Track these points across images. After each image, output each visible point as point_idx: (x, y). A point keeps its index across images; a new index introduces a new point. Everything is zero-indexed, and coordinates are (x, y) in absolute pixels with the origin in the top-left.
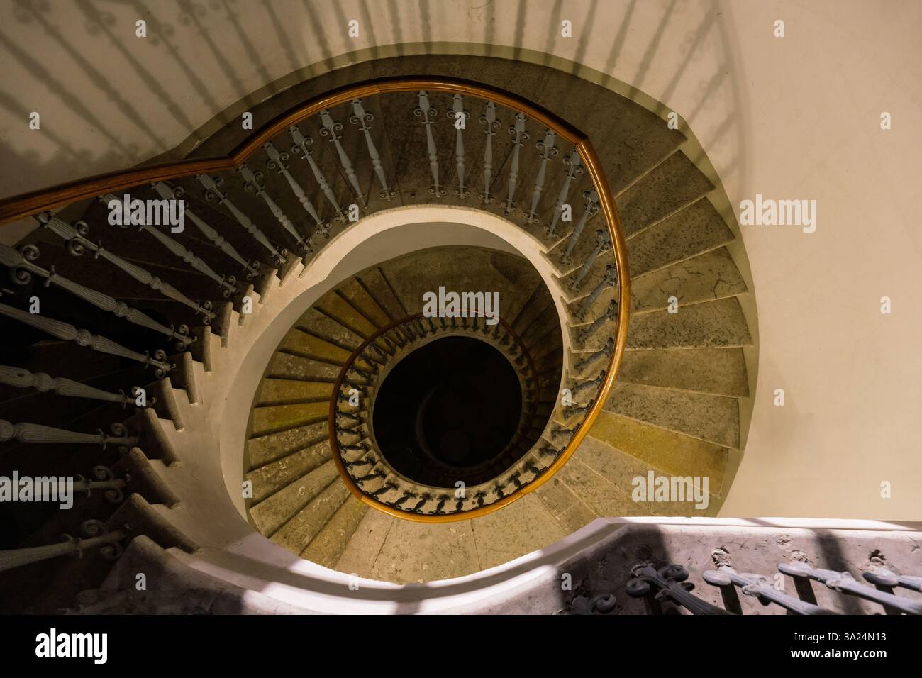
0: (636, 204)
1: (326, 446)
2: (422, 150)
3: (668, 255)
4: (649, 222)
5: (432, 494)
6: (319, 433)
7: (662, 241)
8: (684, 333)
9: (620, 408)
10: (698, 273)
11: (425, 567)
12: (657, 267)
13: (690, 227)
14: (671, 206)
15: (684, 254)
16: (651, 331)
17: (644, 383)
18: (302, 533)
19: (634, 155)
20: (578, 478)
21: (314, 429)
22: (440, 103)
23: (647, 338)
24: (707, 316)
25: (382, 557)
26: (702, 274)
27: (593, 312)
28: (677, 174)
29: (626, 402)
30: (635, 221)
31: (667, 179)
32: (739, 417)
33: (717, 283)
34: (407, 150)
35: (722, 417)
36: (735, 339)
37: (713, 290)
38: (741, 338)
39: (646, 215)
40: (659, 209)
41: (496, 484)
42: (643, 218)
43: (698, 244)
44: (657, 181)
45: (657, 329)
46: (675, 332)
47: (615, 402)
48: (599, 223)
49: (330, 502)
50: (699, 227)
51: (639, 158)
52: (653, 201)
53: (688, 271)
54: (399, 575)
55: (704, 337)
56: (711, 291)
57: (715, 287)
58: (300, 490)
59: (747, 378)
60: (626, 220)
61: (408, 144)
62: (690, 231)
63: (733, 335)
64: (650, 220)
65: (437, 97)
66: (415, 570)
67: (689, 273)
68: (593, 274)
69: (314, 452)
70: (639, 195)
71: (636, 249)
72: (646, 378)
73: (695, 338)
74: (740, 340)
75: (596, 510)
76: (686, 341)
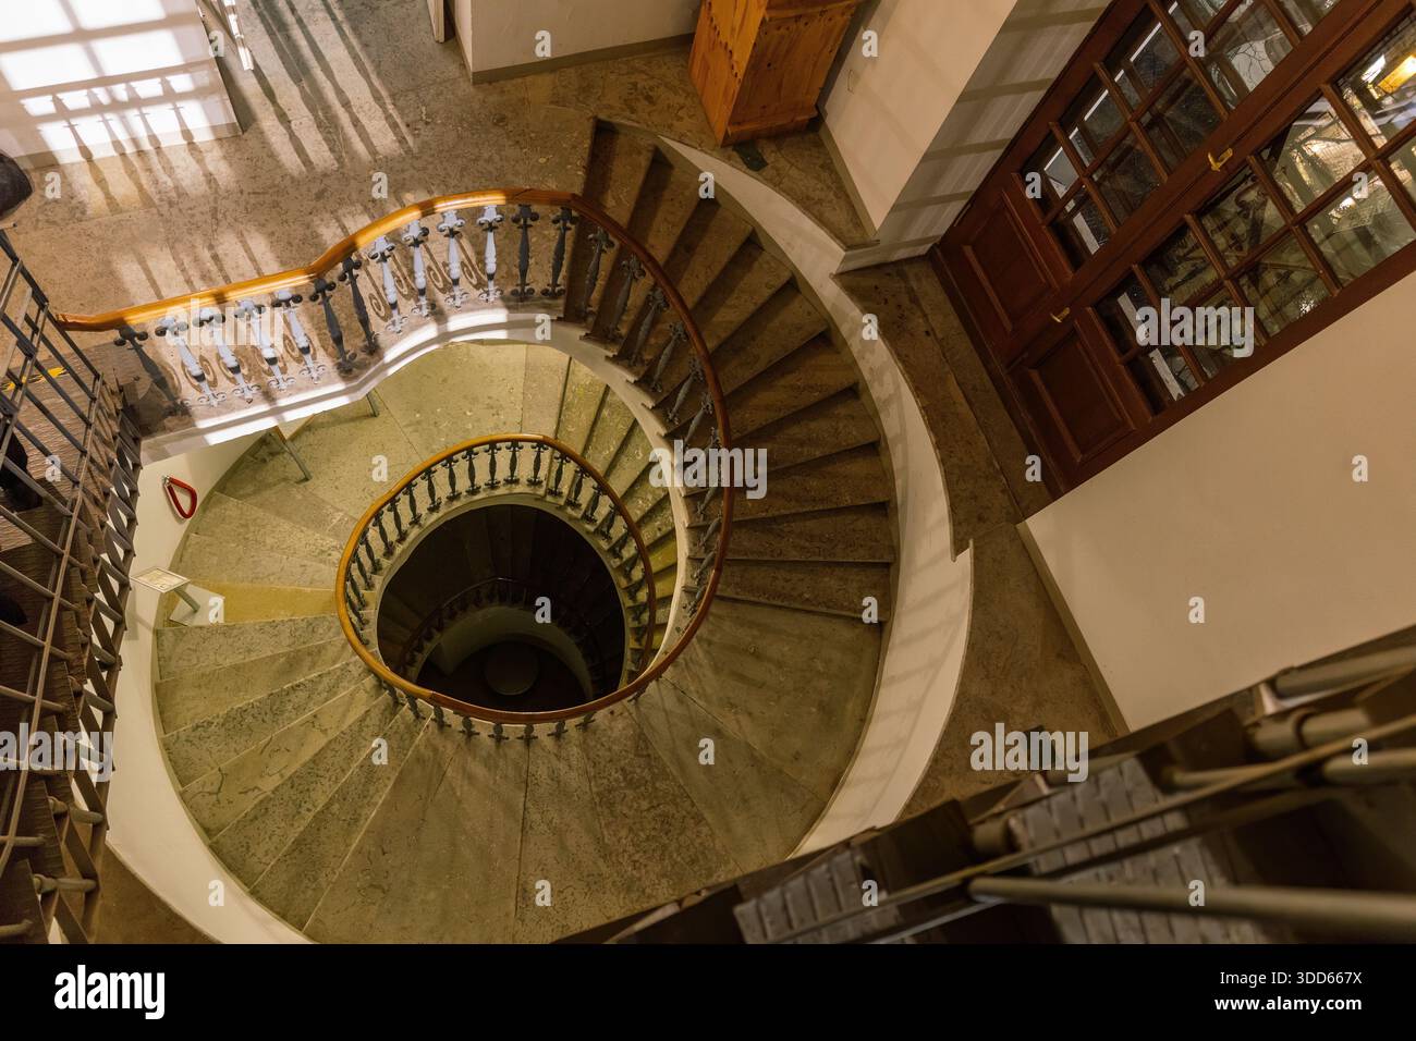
0: (349, 824)
1: (639, 509)
2: (629, 777)
3: (292, 787)
4: (327, 806)
5: (489, 491)
6: (658, 523)
7: (303, 804)
8: (249, 719)
9: (304, 624)
10: (246, 792)
11: (470, 426)
12: (304, 765)
13: (270, 838)
14: (305, 840)
15: (272, 796)
16: (290, 708)
17: (284, 654)
18: (614, 416)
19: (368, 877)
20: (330, 555)
21: (666, 526)
22: (636, 857)
23: (292, 696)
24: (223, 753)
25: (519, 420)
26: (241, 793)
27: (366, 692)
28: (303, 892)
29: (297, 634)
30: (344, 799)
31: (316, 879)
32: (160, 666)
33: (220, 789)
34: (646, 770)
35: (180, 659)
36: (183, 738)
37: (224, 775)
38: (176, 742)
39: (333, 815)
40: (318, 829)
41: (420, 526)
42: (336, 807)
43: (256, 818)
44: (329, 869)
45: (282, 712)
46: (260, 717)
47: (310, 628)
48: (389, 779)
49: (600, 452)
50: (258, 844)
51: (360, 875)
52: (328, 837)
53: (259, 789)
54: (494, 411)
55: (223, 725)
56: (226, 775)
57: (222, 783)
58: (641, 455)
59: (159, 706)
60: (356, 797)
61: (649, 778)
62: (269, 833)
63: (187, 741)
64: (327, 808)
65: (645, 866)
66: (478, 420)
67: (256, 788)
68: (379, 726)
69: (650, 497)
70: (348, 841)
71: (334, 778)
72: (282, 660)
73: (234, 719)
74: (178, 738)
75: (302, 531)
76: (246, 711)
